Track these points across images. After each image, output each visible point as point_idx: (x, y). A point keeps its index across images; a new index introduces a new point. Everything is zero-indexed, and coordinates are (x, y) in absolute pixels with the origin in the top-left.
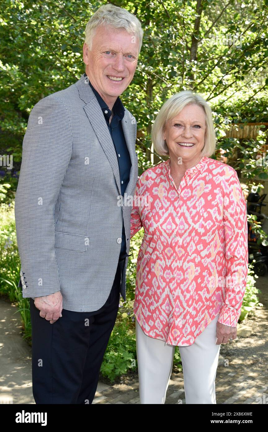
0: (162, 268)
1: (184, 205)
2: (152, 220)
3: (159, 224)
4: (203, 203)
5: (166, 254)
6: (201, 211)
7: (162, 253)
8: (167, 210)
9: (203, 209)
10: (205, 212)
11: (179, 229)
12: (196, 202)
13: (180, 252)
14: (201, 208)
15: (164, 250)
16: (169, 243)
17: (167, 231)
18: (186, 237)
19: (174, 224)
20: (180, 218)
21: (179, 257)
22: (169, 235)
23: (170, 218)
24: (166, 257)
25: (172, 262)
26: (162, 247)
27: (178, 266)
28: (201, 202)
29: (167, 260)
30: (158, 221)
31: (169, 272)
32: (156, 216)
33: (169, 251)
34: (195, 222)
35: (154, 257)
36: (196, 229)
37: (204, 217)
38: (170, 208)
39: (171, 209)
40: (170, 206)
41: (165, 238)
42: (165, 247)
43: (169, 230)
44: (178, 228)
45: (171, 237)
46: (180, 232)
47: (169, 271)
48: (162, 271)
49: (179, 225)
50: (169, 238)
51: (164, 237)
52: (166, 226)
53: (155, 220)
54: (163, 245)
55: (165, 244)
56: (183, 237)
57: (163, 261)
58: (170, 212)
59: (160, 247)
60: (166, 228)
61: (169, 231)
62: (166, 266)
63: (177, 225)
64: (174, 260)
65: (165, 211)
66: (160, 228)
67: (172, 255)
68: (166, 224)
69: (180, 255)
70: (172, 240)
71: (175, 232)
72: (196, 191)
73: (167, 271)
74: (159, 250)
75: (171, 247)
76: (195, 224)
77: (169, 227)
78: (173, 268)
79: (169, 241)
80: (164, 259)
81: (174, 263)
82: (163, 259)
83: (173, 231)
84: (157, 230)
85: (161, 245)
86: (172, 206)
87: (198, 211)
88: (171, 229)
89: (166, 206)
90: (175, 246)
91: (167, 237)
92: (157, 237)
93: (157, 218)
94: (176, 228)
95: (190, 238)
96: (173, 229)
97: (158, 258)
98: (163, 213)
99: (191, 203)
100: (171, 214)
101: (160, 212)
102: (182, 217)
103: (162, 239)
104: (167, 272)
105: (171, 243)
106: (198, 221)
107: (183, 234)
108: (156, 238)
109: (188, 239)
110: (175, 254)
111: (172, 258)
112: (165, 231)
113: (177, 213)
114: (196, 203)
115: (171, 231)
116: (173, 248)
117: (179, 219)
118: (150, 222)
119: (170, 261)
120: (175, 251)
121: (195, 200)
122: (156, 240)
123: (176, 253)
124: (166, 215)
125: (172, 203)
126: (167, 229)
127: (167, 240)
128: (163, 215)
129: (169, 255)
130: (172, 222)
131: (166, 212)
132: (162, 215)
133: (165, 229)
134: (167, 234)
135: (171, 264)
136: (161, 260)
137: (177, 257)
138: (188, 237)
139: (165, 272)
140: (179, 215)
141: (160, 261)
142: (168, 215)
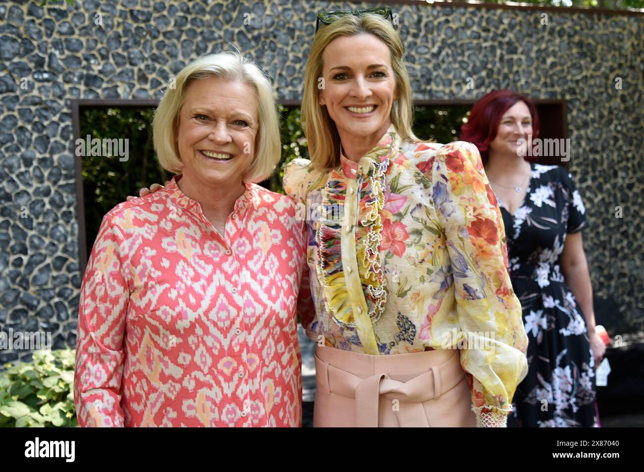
0: (214, 403)
1: (244, 269)
2: (182, 304)
3: (200, 311)
4: (277, 264)
5: (221, 373)
6: (277, 279)
7: (211, 372)
8: (210, 280)
9: (278, 274)
10: (283, 280)
11: (245, 315)
12: (264, 261)
13: (251, 361)
14: (276, 274)
15: (214, 364)
16: (226, 348)
17: (220, 324)
18: (261, 330)
19: (234, 306)
20: (242, 293)
21: (251, 372)
22: (225, 332)
23: (222, 296)
24: (221, 378)
25: (237, 386)
26: (209, 361)
27: (250, 391)
28: (272, 262)
29: (225, 385)
30: (198, 305)
31: (233, 408)
32: (190, 295)
33: (227, 365)
34: (274, 300)
35: (190, 385)
36: (277, 312)
37: (283, 288)
38: (215, 277)
39: (219, 278)
40: (214, 272)
41: (216, 339)
42: (216, 359)
43: (224, 321)
44: (242, 314)
45: (229, 336)
46: (247, 321)
47: (233, 405)
48: (216, 410)
49: (244, 308)
50: (225, 337)
51: (213, 336)
52: (217, 313)
53: (189, 305)
54: (212, 355)
55: (216, 352)
56: (254, 332)
57: (216, 389)
58: (218, 284)
59: (203, 359)
60: (218, 317)
61: (224, 324)
62: (225, 396)
63: (239, 309)
64: (240, 379)
65: (206, 284)
66: (204, 318)
67: (235, 371)
68: (215, 310)
69: (252, 368)
70: (231, 341)
71: (237, 324)
72: (258, 240)
73: (228, 406)
74: (202, 366)
75: (231, 356)
76: (274, 302)
77: (223, 315)
78: (241, 397)
79: (226, 343)
80: (218, 383)
81: (243, 385)
82: (214, 385)
83: (233, 322)
84: (197, 325)
85: (207, 355)
86: (218, 271)
87: (273, 278)
88: (228, 317)
89: (206, 274)
90: (241, 351)
91: (220, 336)
92: (196, 341)
93: (193, 300)
94: (238, 316)
95: (268, 330)
96: (232, 317)
97: (200, 385)
98: (204, 288)
99: (256, 263)
100: (221, 289)
101: (197, 287)
102: (247, 292)
103: (209, 341)
104: (228, 409)
105: (230, 346)
106: (277, 297)
107: (254, 325)
108: (193, 341)
109: (264, 333)
110: (241, 368)
111: (236, 377)
112: (215, 325)
113: (235, 284)
114: (264, 264)
115: (228, 323)
116: (237, 356)
117: (241, 297)
118: (178, 309)
119: (233, 385)
120: (240, 362)
121: (260, 257)
122: (193, 347)
123: (244, 364)
124: (211, 290)
125: (218, 266)
126: (220, 319)
127: (220, 343)
128: (205, 292)
129: (227, 372)
130: (227, 303)
131: (209, 284)
132: (202, 293)
133: (215, 319)
134: (221, 330)
135: (236, 390)
136: (210, 387)
137: (247, 373)
138: (264, 330)
139: (225, 410)
140: (239, 288)
141: (208, 390)
142: (215, 291)
